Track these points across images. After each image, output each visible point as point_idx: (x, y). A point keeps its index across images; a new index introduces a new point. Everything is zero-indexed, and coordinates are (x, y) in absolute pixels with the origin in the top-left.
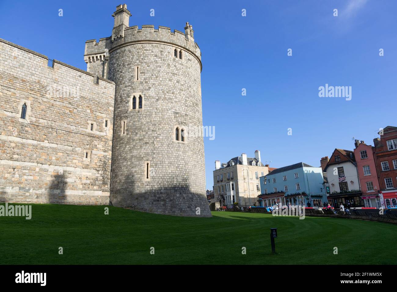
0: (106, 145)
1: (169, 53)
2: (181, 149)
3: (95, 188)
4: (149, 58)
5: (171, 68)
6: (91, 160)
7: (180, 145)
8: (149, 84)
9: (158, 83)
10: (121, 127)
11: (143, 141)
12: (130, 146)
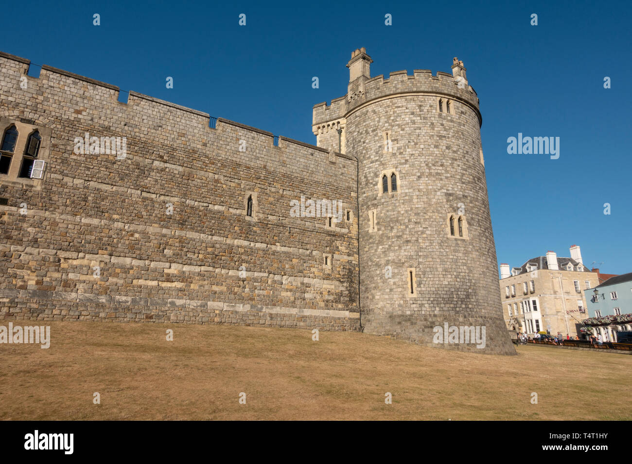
0: (350, 246)
1: (431, 106)
2: (460, 249)
3: (340, 306)
4: (403, 118)
5: (436, 129)
6: (332, 268)
7: (459, 242)
8: (405, 156)
9: (419, 152)
10: (369, 220)
11: (402, 239)
12: (384, 246)
